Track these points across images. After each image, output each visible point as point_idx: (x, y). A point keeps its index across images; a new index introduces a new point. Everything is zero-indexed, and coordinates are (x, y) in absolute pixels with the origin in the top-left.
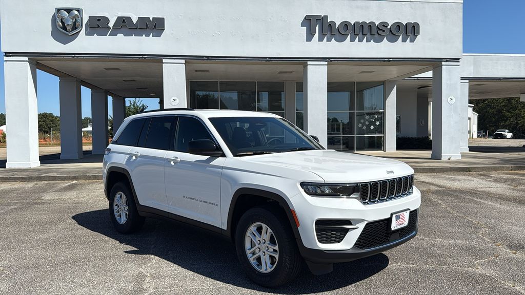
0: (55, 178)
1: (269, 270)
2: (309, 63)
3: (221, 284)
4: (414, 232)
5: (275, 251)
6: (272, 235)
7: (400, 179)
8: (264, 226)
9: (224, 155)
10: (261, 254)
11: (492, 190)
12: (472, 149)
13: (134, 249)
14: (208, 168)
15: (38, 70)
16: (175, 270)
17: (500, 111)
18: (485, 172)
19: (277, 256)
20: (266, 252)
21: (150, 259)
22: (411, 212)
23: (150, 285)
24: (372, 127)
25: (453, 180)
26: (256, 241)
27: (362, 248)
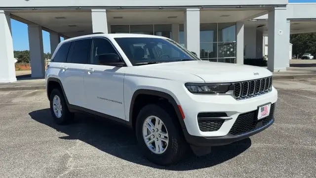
0: (24, 89)
1: (161, 152)
2: (187, 9)
3: (125, 162)
4: (272, 120)
5: (166, 137)
6: (163, 126)
7: (263, 79)
8: (157, 118)
9: (125, 65)
10: (155, 139)
11: (312, 90)
12: (291, 65)
13: (66, 135)
14: (114, 75)
15: (11, 19)
16: (92, 151)
17: (305, 43)
18: (303, 79)
19: (167, 142)
20: (159, 138)
21: (75, 143)
22: (272, 105)
23: (71, 165)
24: (228, 53)
25: (284, 84)
26: (151, 130)
27: (235, 134)
